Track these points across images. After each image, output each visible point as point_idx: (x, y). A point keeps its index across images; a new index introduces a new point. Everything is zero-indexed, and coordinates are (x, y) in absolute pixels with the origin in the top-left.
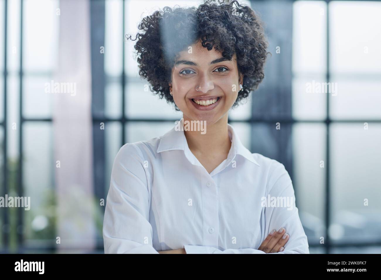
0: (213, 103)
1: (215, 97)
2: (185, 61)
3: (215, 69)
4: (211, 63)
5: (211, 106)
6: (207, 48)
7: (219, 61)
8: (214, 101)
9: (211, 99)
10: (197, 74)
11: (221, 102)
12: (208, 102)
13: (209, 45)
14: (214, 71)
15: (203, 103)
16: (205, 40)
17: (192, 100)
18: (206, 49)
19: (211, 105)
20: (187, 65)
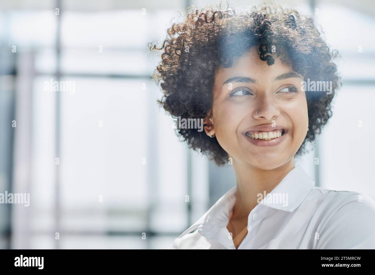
0: (277, 137)
1: (280, 129)
2: (239, 78)
3: (280, 89)
4: (276, 79)
5: (274, 141)
6: (268, 62)
7: (286, 78)
8: (279, 134)
9: (275, 130)
10: (255, 95)
11: (287, 137)
12: (272, 135)
13: (270, 58)
14: (279, 91)
15: (265, 136)
16: (265, 51)
17: (247, 134)
18: (266, 62)
19: (274, 138)
20: (241, 83)
